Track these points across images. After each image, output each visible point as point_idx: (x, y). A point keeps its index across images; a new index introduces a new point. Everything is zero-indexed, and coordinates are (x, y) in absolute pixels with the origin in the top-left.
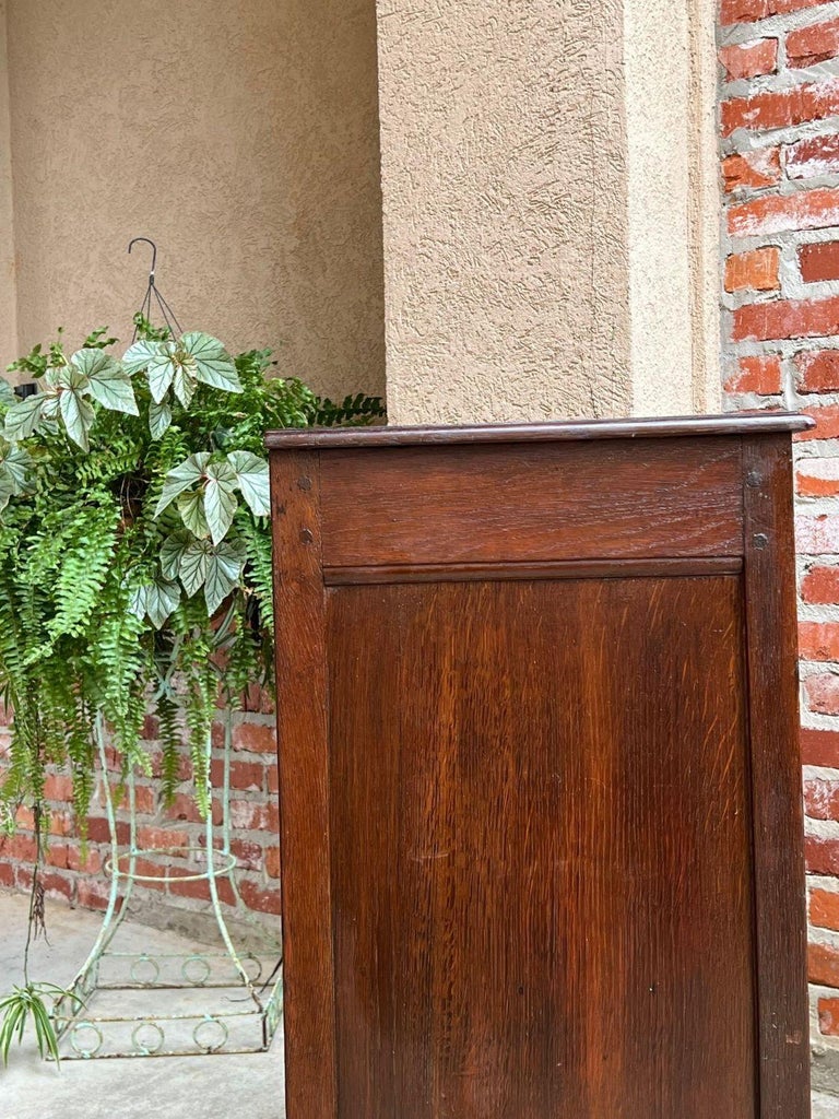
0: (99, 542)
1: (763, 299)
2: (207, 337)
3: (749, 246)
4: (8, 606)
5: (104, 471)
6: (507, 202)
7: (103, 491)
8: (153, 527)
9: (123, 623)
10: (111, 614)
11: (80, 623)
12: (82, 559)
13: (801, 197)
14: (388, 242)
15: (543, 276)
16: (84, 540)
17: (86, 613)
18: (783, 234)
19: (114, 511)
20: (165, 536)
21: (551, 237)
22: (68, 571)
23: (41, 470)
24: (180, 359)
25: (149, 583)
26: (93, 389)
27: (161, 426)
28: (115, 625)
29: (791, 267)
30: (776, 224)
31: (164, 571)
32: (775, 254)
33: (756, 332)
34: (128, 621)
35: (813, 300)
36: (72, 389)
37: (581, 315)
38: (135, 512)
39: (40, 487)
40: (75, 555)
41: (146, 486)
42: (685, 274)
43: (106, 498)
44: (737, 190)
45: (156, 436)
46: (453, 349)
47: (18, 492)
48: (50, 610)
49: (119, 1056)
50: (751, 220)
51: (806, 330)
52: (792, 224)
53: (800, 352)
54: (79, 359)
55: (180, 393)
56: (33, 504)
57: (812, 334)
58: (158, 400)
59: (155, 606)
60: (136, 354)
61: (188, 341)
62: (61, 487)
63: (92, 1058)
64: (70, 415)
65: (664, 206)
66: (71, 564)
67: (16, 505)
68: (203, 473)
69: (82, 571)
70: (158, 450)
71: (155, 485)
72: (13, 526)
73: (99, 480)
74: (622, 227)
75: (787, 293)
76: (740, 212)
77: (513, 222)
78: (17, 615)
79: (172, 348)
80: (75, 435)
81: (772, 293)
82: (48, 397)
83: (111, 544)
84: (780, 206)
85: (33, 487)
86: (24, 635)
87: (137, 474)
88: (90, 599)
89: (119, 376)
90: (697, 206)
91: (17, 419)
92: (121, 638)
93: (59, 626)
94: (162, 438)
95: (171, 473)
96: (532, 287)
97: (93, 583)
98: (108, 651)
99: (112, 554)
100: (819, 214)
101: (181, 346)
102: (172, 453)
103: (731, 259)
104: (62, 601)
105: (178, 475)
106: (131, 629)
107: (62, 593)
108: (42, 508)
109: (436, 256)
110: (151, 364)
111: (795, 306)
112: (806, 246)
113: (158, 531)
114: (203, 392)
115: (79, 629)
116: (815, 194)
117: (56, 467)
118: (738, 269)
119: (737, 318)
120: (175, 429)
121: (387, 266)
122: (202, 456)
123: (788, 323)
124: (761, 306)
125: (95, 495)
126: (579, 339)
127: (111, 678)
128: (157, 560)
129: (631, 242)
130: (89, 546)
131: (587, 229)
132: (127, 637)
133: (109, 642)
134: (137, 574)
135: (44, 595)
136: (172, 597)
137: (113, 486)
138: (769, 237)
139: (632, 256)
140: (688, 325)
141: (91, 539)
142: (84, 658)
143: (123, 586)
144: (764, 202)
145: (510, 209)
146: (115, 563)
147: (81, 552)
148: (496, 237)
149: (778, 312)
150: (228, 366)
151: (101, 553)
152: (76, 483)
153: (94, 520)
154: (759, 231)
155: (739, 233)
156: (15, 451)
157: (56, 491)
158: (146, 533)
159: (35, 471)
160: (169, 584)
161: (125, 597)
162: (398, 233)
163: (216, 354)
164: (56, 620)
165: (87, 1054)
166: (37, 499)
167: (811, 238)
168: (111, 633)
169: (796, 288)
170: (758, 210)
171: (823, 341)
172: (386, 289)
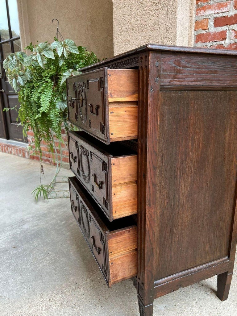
0: (49, 90)
1: (204, 32)
2: (71, 40)
3: (201, 18)
4: (29, 106)
5: (48, 74)
6: (145, 3)
7: (49, 79)
8: (61, 87)
9: (55, 110)
10: (53, 108)
11: (47, 109)
12: (45, 95)
13: (215, 5)
14: (114, 16)
15: (154, 23)
16: (46, 90)
17: (48, 107)
18: (211, 15)
19: (52, 83)
20: (64, 90)
21: (156, 12)
22: (43, 97)
23: (34, 75)
24: (64, 46)
25: (60, 100)
26: (44, 53)
27: (61, 63)
28: (53, 110)
29: (212, 23)
30: (209, 12)
31: (64, 98)
32: (208, 20)
33: (201, 41)
34: (56, 109)
35: (217, 32)
36: (39, 53)
37: (163, 33)
38: (56, 84)
39: (34, 78)
40: (44, 94)
41: (58, 78)
42: (188, 24)
43: (49, 81)
44: (199, 4)
45: (60, 65)
46: (130, 43)
47: (29, 80)
48: (39, 106)
49: (60, 198)
50: (202, 11)
51: (214, 40)
52: (212, 12)
53: (212, 45)
54: (40, 45)
55: (65, 55)
56: (33, 82)
57: (215, 41)
58: (60, 56)
59: (62, 106)
60: (54, 45)
61: (66, 41)
62: (39, 78)
63: (55, 198)
64: (39, 60)
65: (185, 4)
66: (43, 96)
67: (29, 82)
68: (71, 74)
69: (46, 97)
70: (61, 69)
71: (60, 77)
72: (29, 87)
73: (47, 76)
74: (176, 8)
75: (210, 30)
76: (200, 10)
77: (147, 8)
78: (31, 108)
79: (63, 43)
80: (41, 64)
81: (206, 30)
82: (33, 55)
83: (52, 91)
84: (210, 7)
85: (32, 78)
86: (33, 112)
87: (56, 75)
88: (48, 104)
89: (50, 50)
90: (192, 5)
91: (27, 61)
92: (55, 113)
93: (42, 110)
94: (62, 66)
95: (64, 74)
96: (151, 26)
97: (48, 100)
98: (52, 116)
99: (52, 93)
100: (220, 9)
101: (65, 42)
102: (64, 70)
103: (196, 22)
104: (42, 104)
105: (66, 75)
106: (57, 111)
107: (42, 102)
108: (35, 83)
109: (126, 19)
110: (58, 47)
111: (212, 34)
112: (216, 18)
113: (62, 88)
114: (71, 55)
115: (47, 110)
116: (219, 4)
117: (38, 74)
118: (198, 24)
119: (197, 37)
120: (65, 63)
121: (114, 22)
122: (71, 70)
123: (209, 38)
124: (203, 34)
125: (47, 80)
126: (163, 39)
127: (53, 123)
128: (62, 95)
129: (178, 12)
130: (47, 92)
131: (166, 9)
132: (56, 113)
133: (52, 114)
134: (58, 99)
135: (37, 103)
136: (66, 104)
137: (51, 78)
138: (206, 16)
139: (178, 16)
140: (188, 37)
141: (47, 90)
142: (47, 118)
143: (54, 101)
144: (206, 7)
145: (146, 5)
146: (53, 95)
147: (45, 93)
148: (142, 13)
149: (207, 35)
150: (75, 47)
151: (50, 93)
152: (42, 77)
153: (47, 86)
154: (204, 14)
155: (199, 15)
156: (28, 70)
157: (38, 79)
158: (59, 89)
159: (33, 74)
160: (65, 101)
161: (55, 104)
162: (117, 13)
163: (73, 44)
164: (41, 108)
165: (54, 197)
166: (34, 81)
167: (217, 15)
168: (53, 112)
169: (212, 29)
170: (204, 8)
171: (218, 43)
172: (114, 29)
